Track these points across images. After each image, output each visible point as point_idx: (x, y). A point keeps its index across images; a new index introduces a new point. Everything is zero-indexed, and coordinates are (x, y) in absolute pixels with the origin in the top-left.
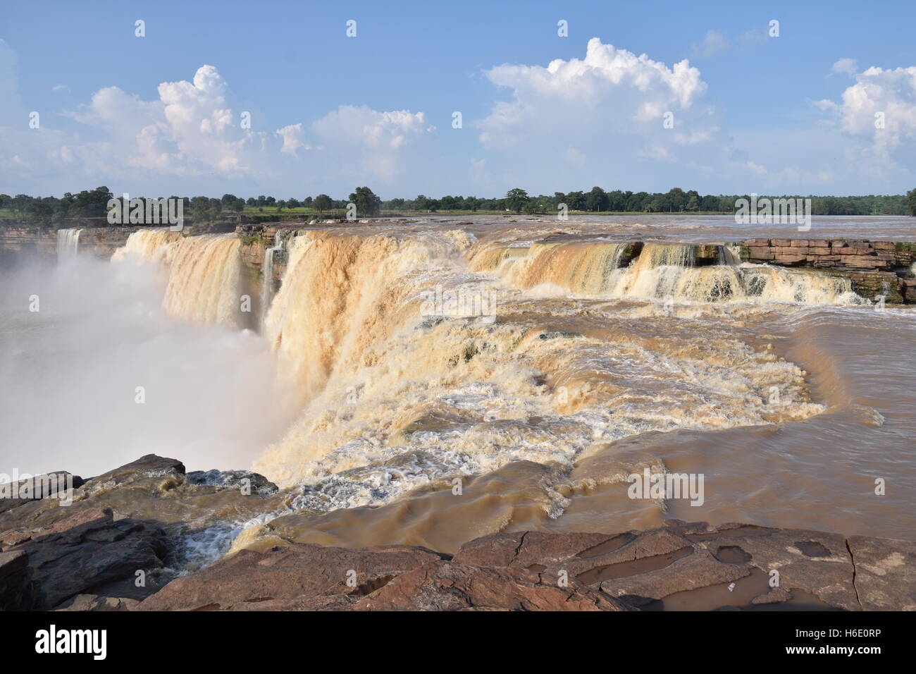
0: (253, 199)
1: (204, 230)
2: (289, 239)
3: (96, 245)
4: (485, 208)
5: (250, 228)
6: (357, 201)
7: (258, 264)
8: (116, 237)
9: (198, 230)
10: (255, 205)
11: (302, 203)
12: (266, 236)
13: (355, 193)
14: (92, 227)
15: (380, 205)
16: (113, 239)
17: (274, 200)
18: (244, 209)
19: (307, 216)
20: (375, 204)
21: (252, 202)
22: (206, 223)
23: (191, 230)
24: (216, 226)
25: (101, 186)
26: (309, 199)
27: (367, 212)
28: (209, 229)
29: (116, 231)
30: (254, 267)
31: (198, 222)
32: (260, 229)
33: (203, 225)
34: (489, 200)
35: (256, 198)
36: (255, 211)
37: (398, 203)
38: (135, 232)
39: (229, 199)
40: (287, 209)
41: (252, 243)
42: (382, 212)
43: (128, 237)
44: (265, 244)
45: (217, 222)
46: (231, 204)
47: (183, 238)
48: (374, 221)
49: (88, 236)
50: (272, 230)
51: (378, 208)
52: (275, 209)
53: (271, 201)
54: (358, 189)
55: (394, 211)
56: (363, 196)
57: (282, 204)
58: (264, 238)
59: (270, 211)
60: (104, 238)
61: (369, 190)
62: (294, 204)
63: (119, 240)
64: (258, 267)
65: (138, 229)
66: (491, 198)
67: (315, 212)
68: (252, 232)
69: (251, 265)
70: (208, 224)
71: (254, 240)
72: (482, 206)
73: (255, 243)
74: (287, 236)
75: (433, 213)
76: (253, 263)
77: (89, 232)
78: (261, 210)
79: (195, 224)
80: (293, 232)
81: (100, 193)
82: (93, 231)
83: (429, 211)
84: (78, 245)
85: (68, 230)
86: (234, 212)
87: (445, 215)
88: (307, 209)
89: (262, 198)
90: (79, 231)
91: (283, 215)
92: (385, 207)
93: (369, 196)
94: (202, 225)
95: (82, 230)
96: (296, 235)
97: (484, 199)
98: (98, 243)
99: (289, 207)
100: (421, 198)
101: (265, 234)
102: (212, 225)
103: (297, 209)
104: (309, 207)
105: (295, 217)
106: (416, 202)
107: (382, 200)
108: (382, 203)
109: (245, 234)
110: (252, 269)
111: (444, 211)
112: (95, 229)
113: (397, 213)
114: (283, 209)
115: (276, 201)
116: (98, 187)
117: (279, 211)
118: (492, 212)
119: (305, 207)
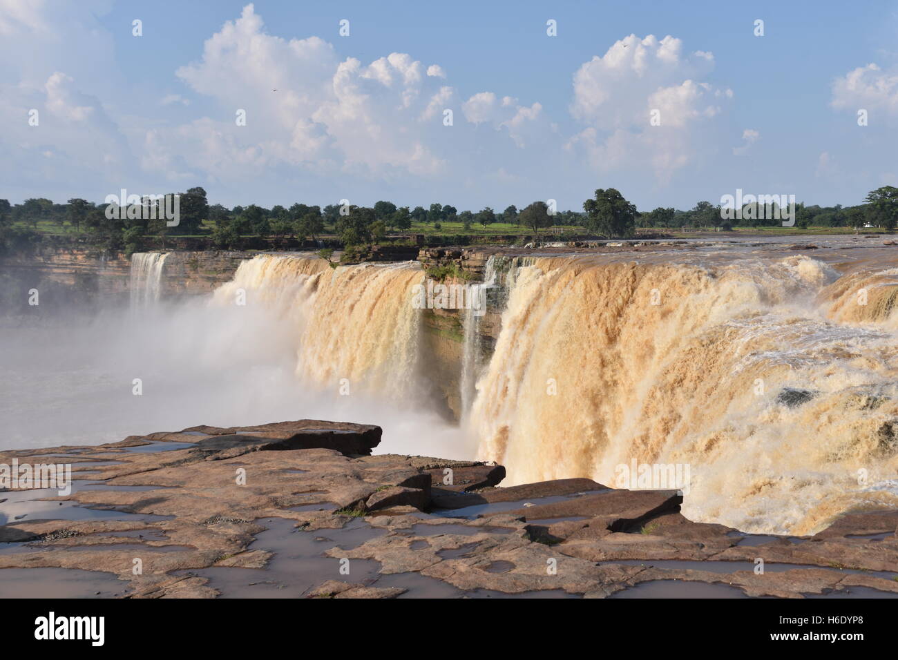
0: (421, 209)
1: (363, 256)
2: (507, 270)
3: (189, 277)
4: (822, 222)
5: (441, 254)
6: (597, 212)
7: (455, 311)
8: (221, 266)
9: (354, 257)
10: (425, 219)
11: (501, 215)
12: (469, 267)
13: (595, 199)
14: (183, 250)
15: (636, 220)
16: (215, 269)
17: (454, 210)
18: (413, 224)
19: (515, 237)
20: (628, 216)
21: (420, 214)
22: (365, 246)
23: (343, 257)
24: (382, 250)
25: (195, 187)
26: (512, 209)
27: (615, 232)
28: (371, 256)
29: (221, 256)
30: (446, 315)
31: (353, 244)
32: (457, 255)
33: (361, 249)
34: (827, 209)
35: (427, 208)
36: (428, 228)
37: (664, 216)
38: (249, 259)
39: (385, 209)
40: (478, 226)
41: (443, 276)
42: (638, 230)
43: (237, 267)
44: (468, 279)
45: (383, 244)
46: (390, 218)
47: (330, 269)
48: (632, 245)
49: (177, 263)
50: (479, 256)
51: (633, 223)
52: (461, 225)
53: (448, 213)
54: (600, 192)
55: (657, 230)
56: (608, 204)
57: (468, 216)
58: (464, 269)
59: (451, 228)
60: (201, 267)
61: (618, 193)
62: (488, 217)
63: (225, 270)
64: (454, 315)
65: (254, 255)
66: (833, 206)
67: (524, 229)
68: (444, 260)
69: (441, 313)
70: (370, 248)
71: (448, 272)
72: (815, 218)
73: (448, 277)
74: (506, 267)
75: (728, 233)
76: (445, 310)
77: (179, 257)
78: (438, 227)
79: (348, 248)
80: (515, 260)
81: (193, 197)
82: (186, 255)
83: (718, 229)
84: (162, 278)
85: (147, 254)
86: (396, 229)
87: (751, 236)
88: (510, 225)
89: (436, 208)
90: (164, 257)
91: (474, 234)
92: (643, 221)
93: (618, 203)
94: (358, 248)
95: (168, 254)
96: (519, 264)
97: (817, 206)
98: (192, 274)
99: (483, 222)
100: (703, 206)
101: (467, 263)
102: (375, 248)
103: (494, 226)
104: (512, 223)
105: (495, 239)
106: (694, 213)
107: (638, 210)
108: (639, 215)
109: (433, 262)
110: (443, 317)
111: (747, 229)
112: (188, 253)
113: (664, 233)
114: (472, 227)
115: (458, 213)
116: (189, 188)
117: (467, 228)
118: (838, 229)
119: (505, 222)
